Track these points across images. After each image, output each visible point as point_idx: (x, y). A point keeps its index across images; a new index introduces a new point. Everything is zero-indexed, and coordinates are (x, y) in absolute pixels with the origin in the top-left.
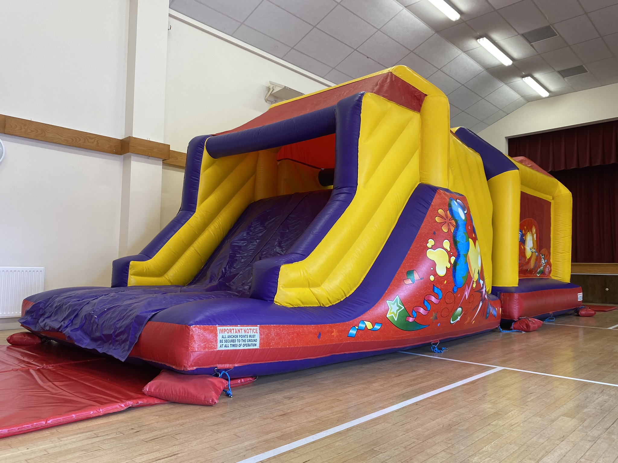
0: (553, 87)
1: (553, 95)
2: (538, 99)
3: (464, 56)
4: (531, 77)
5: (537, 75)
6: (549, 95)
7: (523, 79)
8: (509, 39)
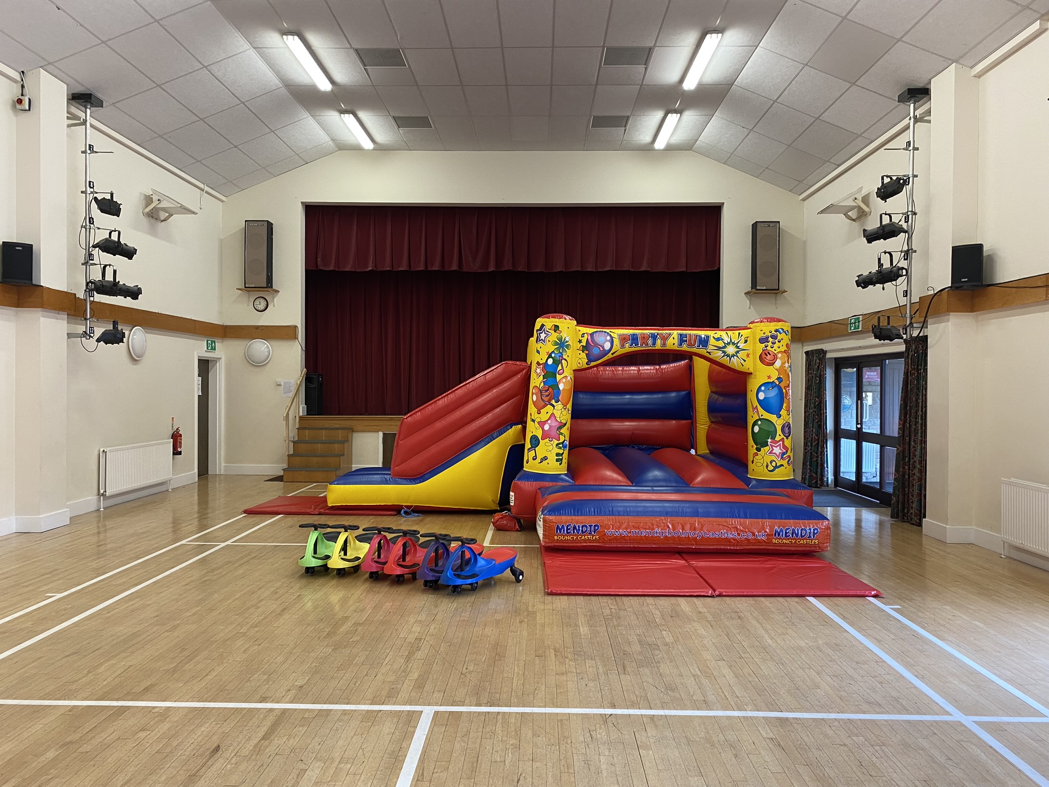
0: (382, 137)
1: (380, 148)
2: (358, 148)
3: (252, 53)
4: (354, 116)
5: (362, 115)
6: (374, 148)
7: (342, 115)
8: (334, 50)
